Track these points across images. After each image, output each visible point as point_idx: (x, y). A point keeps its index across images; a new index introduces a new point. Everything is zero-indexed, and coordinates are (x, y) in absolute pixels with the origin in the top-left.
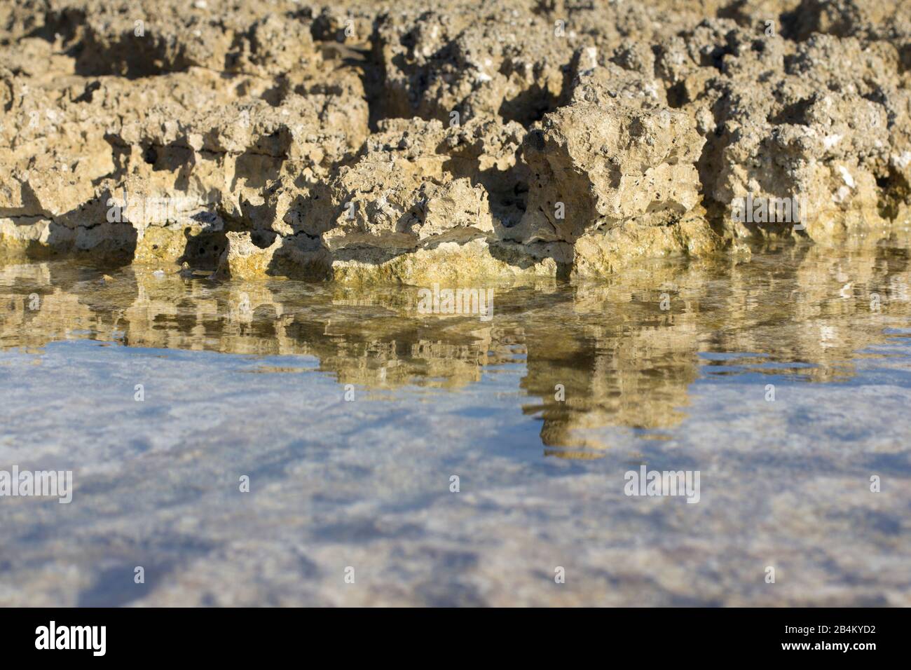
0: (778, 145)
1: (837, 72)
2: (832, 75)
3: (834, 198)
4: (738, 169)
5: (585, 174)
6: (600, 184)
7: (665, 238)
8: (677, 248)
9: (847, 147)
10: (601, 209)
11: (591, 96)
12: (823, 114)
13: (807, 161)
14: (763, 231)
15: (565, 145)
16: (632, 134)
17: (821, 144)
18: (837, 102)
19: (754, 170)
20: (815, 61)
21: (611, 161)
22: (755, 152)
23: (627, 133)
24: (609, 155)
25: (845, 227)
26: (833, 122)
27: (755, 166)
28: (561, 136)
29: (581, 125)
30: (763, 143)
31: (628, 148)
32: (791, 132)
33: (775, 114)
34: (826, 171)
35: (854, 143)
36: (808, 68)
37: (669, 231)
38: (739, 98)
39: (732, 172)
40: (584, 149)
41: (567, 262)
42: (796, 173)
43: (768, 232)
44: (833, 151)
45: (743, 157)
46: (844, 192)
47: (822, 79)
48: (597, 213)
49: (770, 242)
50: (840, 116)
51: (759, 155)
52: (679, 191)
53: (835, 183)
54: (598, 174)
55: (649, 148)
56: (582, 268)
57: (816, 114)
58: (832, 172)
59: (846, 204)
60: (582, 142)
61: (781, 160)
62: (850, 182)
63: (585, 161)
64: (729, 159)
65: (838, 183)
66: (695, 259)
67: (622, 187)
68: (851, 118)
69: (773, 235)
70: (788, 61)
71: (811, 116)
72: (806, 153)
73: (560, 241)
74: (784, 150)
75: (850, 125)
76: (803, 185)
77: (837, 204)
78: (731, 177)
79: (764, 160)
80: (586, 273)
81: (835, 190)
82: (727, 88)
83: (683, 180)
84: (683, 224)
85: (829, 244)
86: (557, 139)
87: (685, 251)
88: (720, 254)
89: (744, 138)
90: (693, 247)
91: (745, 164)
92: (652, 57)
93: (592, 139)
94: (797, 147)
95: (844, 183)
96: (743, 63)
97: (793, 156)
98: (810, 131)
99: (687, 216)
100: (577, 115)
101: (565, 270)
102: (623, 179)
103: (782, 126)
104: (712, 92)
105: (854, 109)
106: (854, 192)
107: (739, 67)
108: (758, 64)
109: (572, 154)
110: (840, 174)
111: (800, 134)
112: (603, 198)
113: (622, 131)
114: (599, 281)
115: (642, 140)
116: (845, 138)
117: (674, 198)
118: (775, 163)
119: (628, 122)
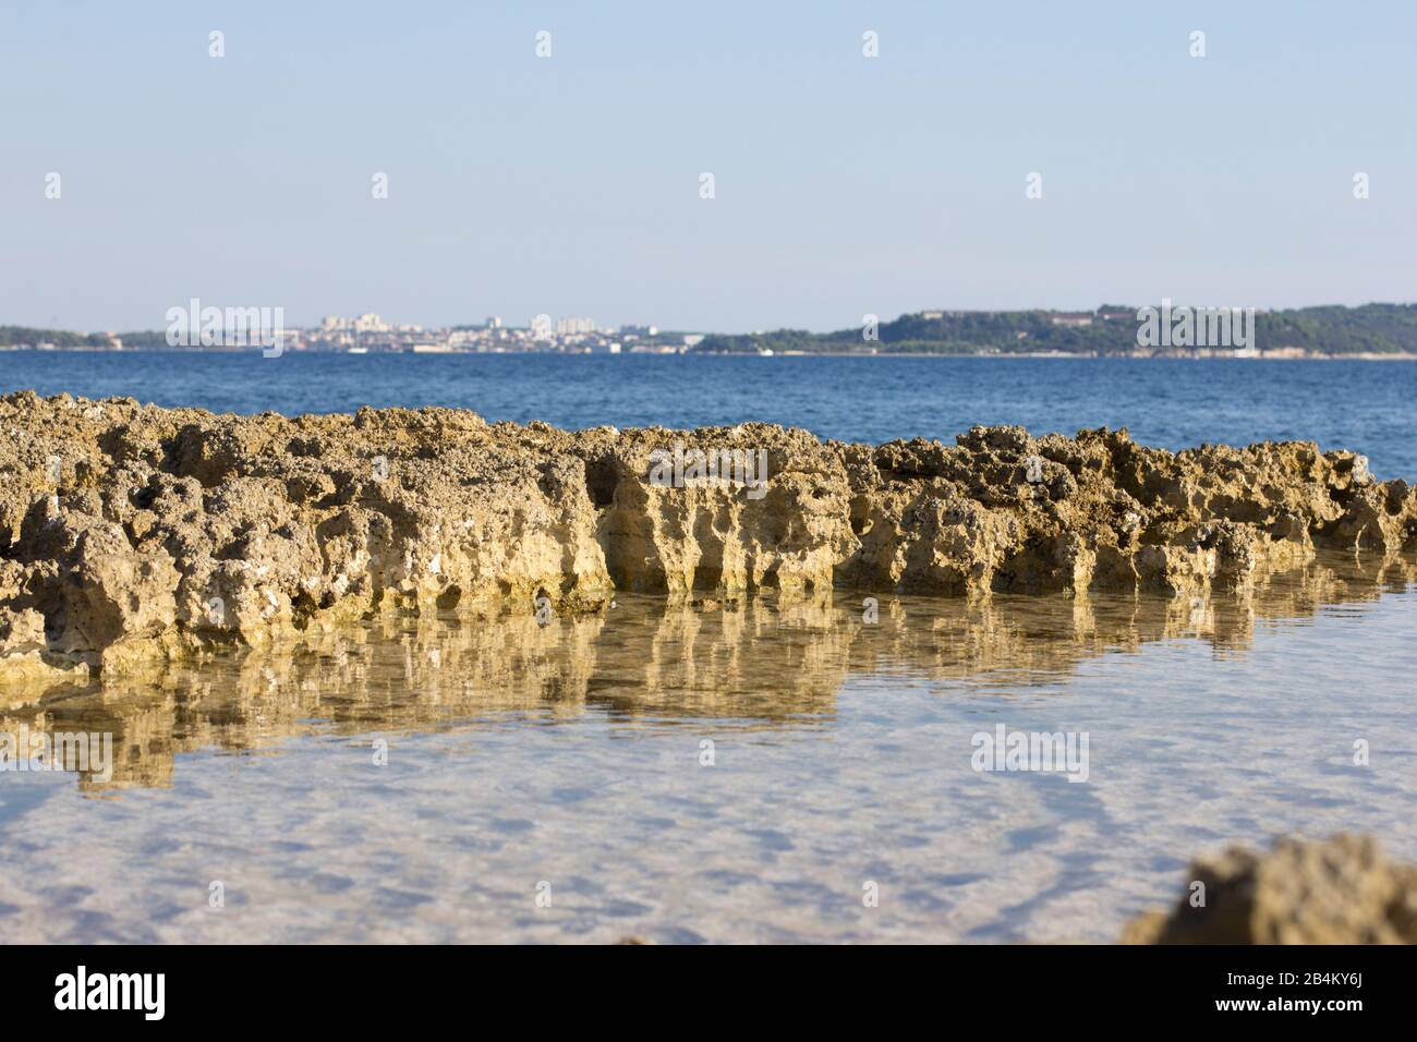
0: (225, 576)
1: (247, 511)
2: (244, 514)
3: (262, 615)
4: (194, 594)
5: (115, 603)
6: (126, 610)
7: (152, 648)
8: (160, 654)
9: (272, 575)
10: (127, 626)
11: (98, 544)
12: (256, 552)
13: (247, 588)
14: (213, 641)
15: (101, 583)
16: (143, 573)
17: (255, 574)
18: (264, 542)
19: (207, 596)
20: (231, 502)
21: (132, 593)
22: (208, 582)
23: (140, 573)
24: (131, 588)
25: (271, 637)
26: (262, 557)
27: (207, 592)
28: (97, 577)
29: (109, 569)
30: (213, 574)
31: (140, 583)
32: (234, 566)
33: (216, 551)
34: (257, 594)
35: (277, 573)
36: (225, 508)
37: (154, 642)
38: (184, 538)
39: (190, 597)
40: (112, 585)
41: (98, 665)
42: (239, 596)
43: (217, 642)
44: (262, 579)
45: (199, 585)
46: (270, 610)
47: (237, 517)
48: (123, 629)
49: (219, 649)
50: (267, 552)
51: (210, 584)
52: (162, 613)
53: (263, 603)
54: (124, 601)
55: (155, 584)
56: (109, 669)
57: (251, 552)
58: (261, 595)
59: (271, 619)
60: (110, 580)
61: (227, 587)
62: (274, 602)
63: (113, 593)
64: (187, 587)
65: (265, 603)
66: (175, 661)
67: (141, 611)
68: (275, 553)
69: (221, 644)
70: (207, 501)
71: (247, 553)
72: (246, 581)
73: (91, 650)
74: (229, 580)
75: (274, 559)
76: (244, 606)
77: (264, 619)
78: (189, 601)
79: (214, 588)
80: (112, 672)
81: (263, 609)
82: (172, 530)
83: (166, 605)
84: (163, 637)
85: (260, 650)
86: (94, 578)
87: (167, 656)
88: (190, 658)
89: (199, 572)
90: (173, 654)
91: (199, 591)
92: (101, 502)
93: (118, 578)
94: (240, 576)
95: (270, 603)
96: (171, 505)
97: (237, 584)
98: (247, 565)
99: (166, 631)
100: (106, 561)
101: (96, 671)
102: (141, 606)
103: (227, 562)
104: (160, 533)
105: (276, 546)
106: (278, 609)
107: (168, 508)
108: (184, 506)
109: (106, 589)
110: (267, 596)
111: (240, 567)
112: (129, 619)
113: (135, 571)
114: (121, 677)
115: (150, 578)
116: (271, 569)
117: (159, 618)
118: (222, 590)
119: (140, 565)
